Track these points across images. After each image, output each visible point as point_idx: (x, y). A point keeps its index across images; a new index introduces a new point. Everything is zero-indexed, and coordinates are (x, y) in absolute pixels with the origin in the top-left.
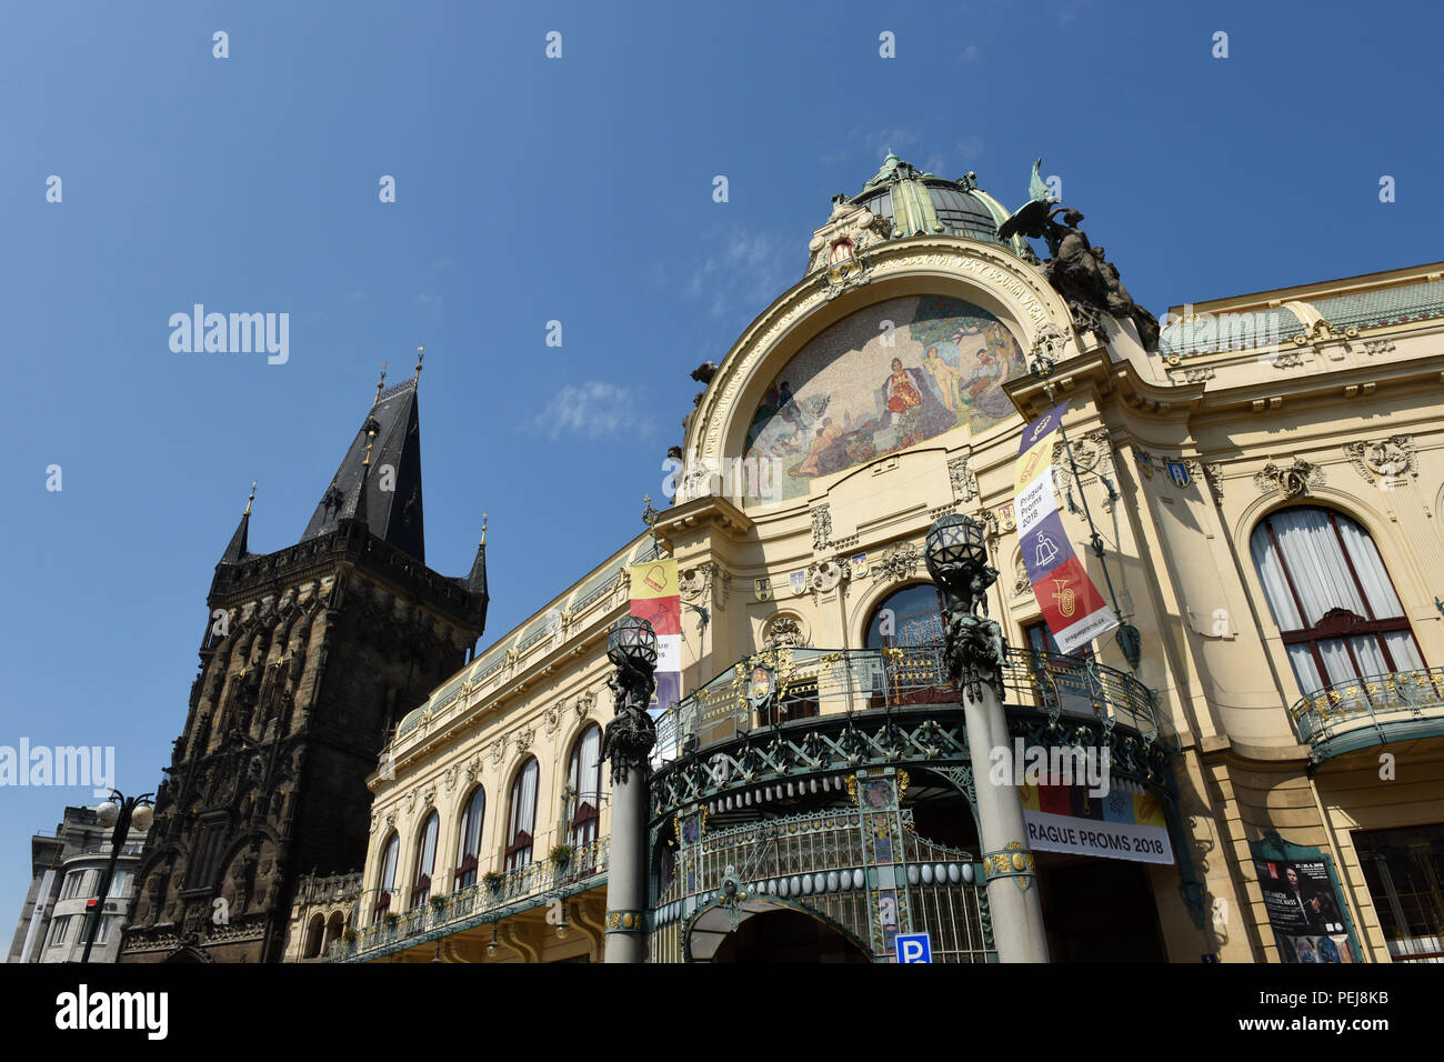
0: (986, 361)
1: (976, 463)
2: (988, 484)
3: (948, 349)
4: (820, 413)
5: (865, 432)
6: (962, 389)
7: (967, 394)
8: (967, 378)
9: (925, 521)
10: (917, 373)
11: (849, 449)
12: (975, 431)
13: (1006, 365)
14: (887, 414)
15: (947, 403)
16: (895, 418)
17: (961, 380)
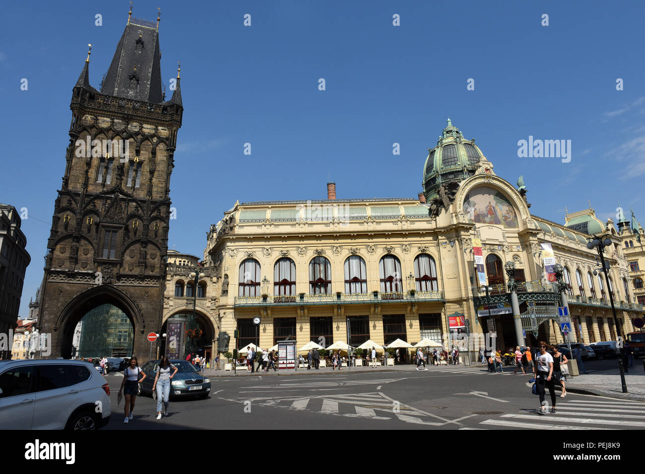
0: (508, 213)
1: (507, 235)
2: (509, 240)
3: (500, 206)
4: (474, 206)
5: (484, 216)
6: (502, 217)
7: (503, 218)
8: (504, 215)
9: (498, 243)
10: (493, 207)
11: (480, 218)
12: (505, 228)
13: (512, 217)
14: (488, 214)
15: (500, 218)
16: (489, 216)
17: (502, 214)
